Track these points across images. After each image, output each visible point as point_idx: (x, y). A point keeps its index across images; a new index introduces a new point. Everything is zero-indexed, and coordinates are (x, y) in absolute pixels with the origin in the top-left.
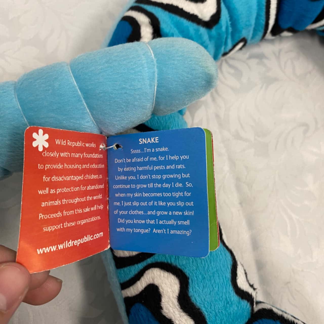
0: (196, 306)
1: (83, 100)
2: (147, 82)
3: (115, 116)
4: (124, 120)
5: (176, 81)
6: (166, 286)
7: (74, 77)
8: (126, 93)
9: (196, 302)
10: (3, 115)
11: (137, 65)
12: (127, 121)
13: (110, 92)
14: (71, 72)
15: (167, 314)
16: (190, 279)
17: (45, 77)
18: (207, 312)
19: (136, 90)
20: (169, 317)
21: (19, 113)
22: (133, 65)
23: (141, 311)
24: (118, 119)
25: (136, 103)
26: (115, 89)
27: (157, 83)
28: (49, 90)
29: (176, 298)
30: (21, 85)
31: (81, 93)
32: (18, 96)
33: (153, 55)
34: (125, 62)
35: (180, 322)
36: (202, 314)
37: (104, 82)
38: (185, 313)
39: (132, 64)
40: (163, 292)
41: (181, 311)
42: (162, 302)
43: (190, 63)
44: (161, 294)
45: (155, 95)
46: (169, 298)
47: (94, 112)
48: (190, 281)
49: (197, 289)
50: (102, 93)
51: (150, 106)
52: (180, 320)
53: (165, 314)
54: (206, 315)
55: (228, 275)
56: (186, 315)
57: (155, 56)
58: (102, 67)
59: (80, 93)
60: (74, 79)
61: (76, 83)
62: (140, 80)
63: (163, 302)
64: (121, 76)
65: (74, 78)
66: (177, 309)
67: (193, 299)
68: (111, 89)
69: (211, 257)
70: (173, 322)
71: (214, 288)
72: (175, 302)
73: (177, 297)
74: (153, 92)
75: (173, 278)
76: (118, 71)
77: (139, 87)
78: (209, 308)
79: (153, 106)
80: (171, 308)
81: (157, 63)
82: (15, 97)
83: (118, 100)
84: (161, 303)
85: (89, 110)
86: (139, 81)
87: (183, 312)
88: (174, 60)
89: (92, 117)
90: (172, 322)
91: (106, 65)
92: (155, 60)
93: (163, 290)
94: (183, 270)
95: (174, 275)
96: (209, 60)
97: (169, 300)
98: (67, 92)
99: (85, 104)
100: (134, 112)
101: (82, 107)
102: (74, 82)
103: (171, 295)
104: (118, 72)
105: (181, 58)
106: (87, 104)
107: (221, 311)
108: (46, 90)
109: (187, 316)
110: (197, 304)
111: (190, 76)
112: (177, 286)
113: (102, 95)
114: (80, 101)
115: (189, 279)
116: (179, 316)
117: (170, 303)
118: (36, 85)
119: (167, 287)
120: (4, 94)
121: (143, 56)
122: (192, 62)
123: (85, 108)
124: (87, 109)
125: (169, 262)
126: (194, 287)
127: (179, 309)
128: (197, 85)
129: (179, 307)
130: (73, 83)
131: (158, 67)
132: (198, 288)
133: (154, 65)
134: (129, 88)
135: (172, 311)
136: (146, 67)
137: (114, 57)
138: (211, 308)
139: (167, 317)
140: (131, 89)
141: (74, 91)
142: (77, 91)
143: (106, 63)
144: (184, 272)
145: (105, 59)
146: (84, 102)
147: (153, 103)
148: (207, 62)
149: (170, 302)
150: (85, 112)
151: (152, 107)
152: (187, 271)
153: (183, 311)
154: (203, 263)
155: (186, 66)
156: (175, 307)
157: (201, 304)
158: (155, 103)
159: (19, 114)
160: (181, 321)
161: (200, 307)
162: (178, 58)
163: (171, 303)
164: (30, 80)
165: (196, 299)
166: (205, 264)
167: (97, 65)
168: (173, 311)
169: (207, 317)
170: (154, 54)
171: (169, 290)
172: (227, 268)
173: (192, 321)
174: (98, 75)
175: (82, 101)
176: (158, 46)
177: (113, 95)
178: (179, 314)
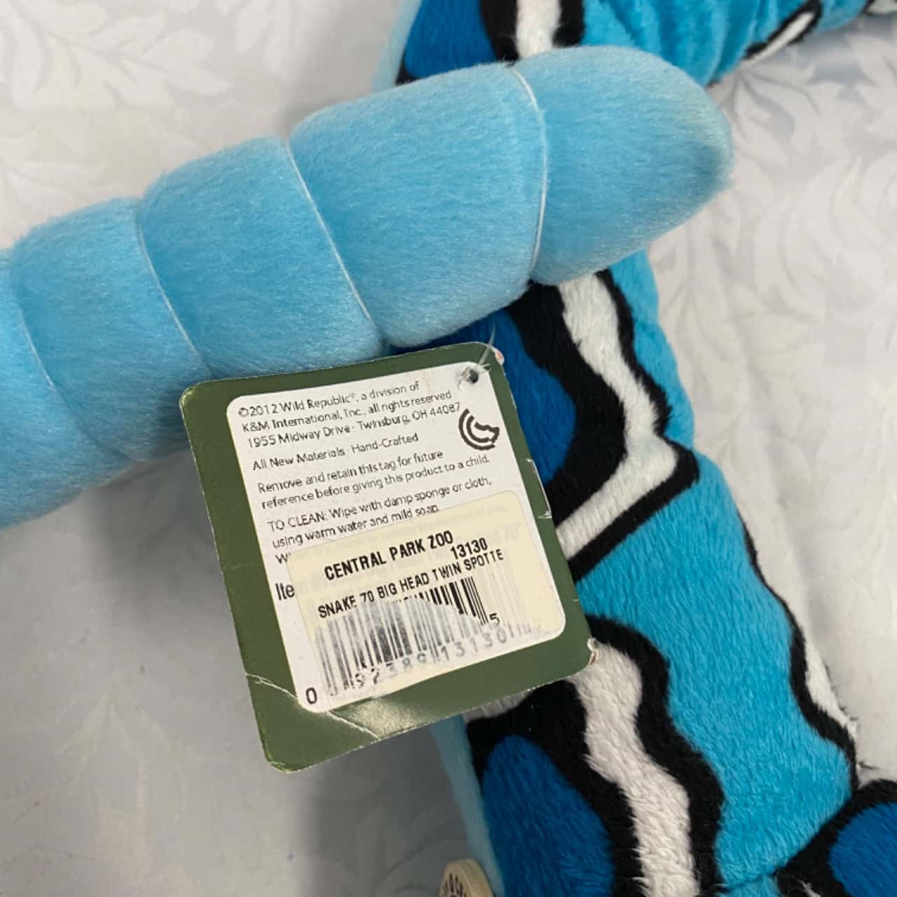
0: (691, 745)
1: (332, 243)
2: (519, 183)
3: (424, 290)
4: (448, 300)
5: (605, 174)
6: (601, 685)
7: (302, 176)
8: (454, 218)
9: (690, 735)
10: (105, 294)
11: (486, 132)
12: (458, 305)
13: (409, 216)
14: (294, 162)
15: (602, 766)
16: (672, 667)
17: (221, 181)
18: (723, 764)
19: (484, 206)
20: (609, 776)
21: (151, 287)
22: (474, 132)
23: (524, 757)
24: (434, 297)
25: (486, 248)
26: (425, 208)
27: (548, 184)
28: (235, 218)
29: (630, 721)
30: (154, 205)
31: (326, 225)
32: (147, 237)
33: (534, 100)
34: (450, 126)
35: (645, 791)
36: (711, 771)
37: (391, 188)
38: (660, 766)
39: (471, 131)
40: (591, 703)
41: (646, 758)
42: (587, 730)
43: (649, 116)
44: (585, 707)
45: (541, 219)
46: (610, 719)
47: (365, 280)
48: (672, 672)
49: (692, 694)
50: (385, 221)
51: (525, 255)
52: (644, 786)
53: (596, 766)
54: (720, 775)
55: (781, 664)
56: (661, 771)
57: (541, 102)
58: (384, 142)
59: (323, 224)
60: (304, 184)
61: (311, 194)
62: (497, 177)
63: (591, 733)
64: (440, 168)
65: (305, 180)
66: (635, 753)
67: (680, 726)
68: (412, 209)
69: (732, 606)
70: (622, 790)
71: (741, 698)
72: (627, 733)
73: (633, 719)
74: (536, 212)
75: (620, 660)
76: (431, 154)
77: (493, 197)
78: (729, 755)
79: (533, 252)
80: (615, 751)
81: (547, 122)
82: (140, 242)
83: (435, 239)
84: (585, 734)
85: (350, 275)
86: (493, 180)
87: (651, 763)
88: (597, 111)
89: (357, 296)
90: (621, 792)
91: (397, 136)
92: (540, 115)
93: (591, 696)
94: (651, 639)
95: (624, 653)
96: (704, 106)
97: (610, 726)
98: (286, 223)
99: (338, 256)
100: (480, 275)
101: (329, 265)
102: (304, 193)
103: (616, 713)
104: (432, 157)
105: (619, 105)
106: (343, 255)
107: (765, 766)
108: (226, 218)
109: (664, 772)
110: (694, 741)
111: (648, 157)
112: (634, 687)
113: (386, 225)
114: (323, 247)
115: (668, 665)
116: (639, 773)
117: (613, 736)
118: (194, 205)
119: (603, 686)
120: (109, 233)
121: (503, 104)
122: (654, 114)
123: (338, 267)
124: (345, 272)
125: (608, 614)
126: (684, 692)
127: (641, 753)
128: (670, 184)
129: (640, 748)
130: (302, 195)
131: (551, 135)
132: (695, 694)
133: (538, 129)
134: (466, 202)
135: (619, 758)
136: (513, 137)
137: (419, 112)
138: (733, 755)
139: (604, 776)
140: (470, 205)
141: (306, 219)
142: (314, 219)
143: (397, 132)
144: (654, 645)
145: (393, 120)
146: (334, 249)
147: (534, 246)
148: (699, 112)
149: (613, 731)
150: (340, 278)
151: (532, 260)
152: (663, 640)
153: (653, 759)
154: (710, 621)
155: (636, 128)
156: (629, 746)
157: (707, 741)
158: (541, 246)
159: (151, 291)
160: (648, 789)
161: (703, 751)
162: (612, 105)
163: (615, 735)
164: (179, 192)
165: (688, 726)
166: (716, 625)
167: (368, 138)
168: (622, 756)
169: (723, 779)
170: (536, 96)
171: (609, 696)
172: (779, 644)
173: (679, 789)
174: (375, 166)
175: (329, 247)
176: (547, 73)
177: (420, 225)
178: (642, 770)
